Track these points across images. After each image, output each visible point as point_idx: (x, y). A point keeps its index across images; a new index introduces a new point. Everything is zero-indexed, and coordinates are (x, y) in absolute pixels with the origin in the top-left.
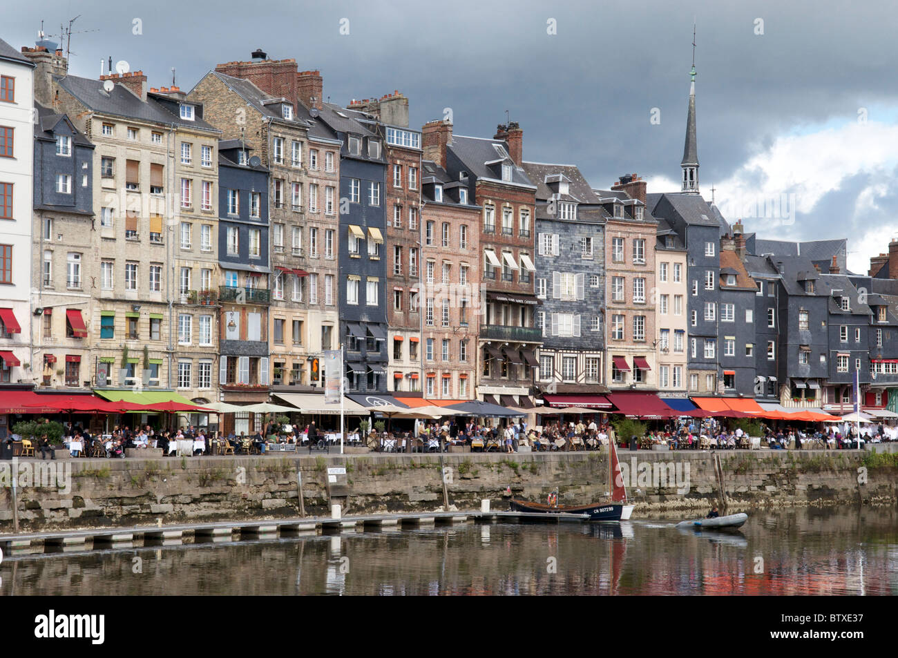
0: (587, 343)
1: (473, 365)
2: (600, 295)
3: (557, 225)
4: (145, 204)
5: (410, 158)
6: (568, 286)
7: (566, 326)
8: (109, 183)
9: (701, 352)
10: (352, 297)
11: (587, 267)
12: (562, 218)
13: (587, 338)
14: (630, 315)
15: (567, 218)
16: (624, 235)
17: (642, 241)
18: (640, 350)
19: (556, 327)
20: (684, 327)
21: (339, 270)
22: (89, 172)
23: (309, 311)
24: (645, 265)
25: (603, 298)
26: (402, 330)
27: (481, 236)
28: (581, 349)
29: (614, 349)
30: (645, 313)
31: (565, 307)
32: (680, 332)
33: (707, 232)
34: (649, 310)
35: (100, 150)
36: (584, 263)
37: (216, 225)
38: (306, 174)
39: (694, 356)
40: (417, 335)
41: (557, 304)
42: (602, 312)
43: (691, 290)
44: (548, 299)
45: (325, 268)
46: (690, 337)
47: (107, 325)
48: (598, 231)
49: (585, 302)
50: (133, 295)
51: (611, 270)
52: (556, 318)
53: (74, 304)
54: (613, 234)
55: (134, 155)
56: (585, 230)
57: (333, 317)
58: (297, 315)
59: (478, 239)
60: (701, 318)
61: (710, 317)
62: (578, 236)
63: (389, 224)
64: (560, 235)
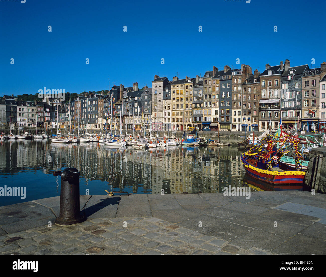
0: (296, 108)
2: (300, 96)
3: (288, 81)
4: (179, 96)
5: (238, 76)
6: (291, 95)
8: (174, 94)
11: (296, 90)
12: (289, 79)
14: (310, 100)
15: (291, 79)
16: (309, 80)
17: (316, 80)
21: (219, 101)
22: (170, 94)
23: (212, 109)
24: (316, 86)
26: (236, 109)
27: (261, 88)
28: (294, 110)
30: (316, 99)
31: (289, 100)
35: (172, 90)
37: (192, 97)
38: (212, 85)
41: (287, 100)
42: (301, 100)
44: (285, 99)
45: (216, 101)
48: (300, 80)
49: (296, 98)
52: (286, 103)
55: (178, 90)
56: (296, 81)
57: (218, 109)
64: (288, 84)
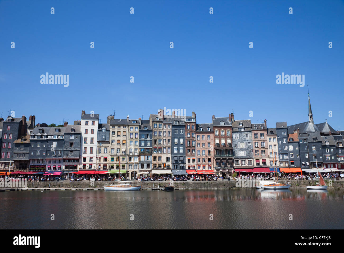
0: (248, 157)
1: (213, 163)
2: (251, 146)
4: (121, 138)
5: (192, 123)
6: (243, 145)
7: (242, 154)
8: (113, 136)
9: (283, 157)
10: (176, 151)
11: (247, 141)
12: (240, 131)
13: (248, 156)
14: (260, 151)
16: (257, 133)
17: (263, 134)
18: (264, 158)
19: (239, 154)
20: (277, 151)
21: (172, 146)
22: (109, 135)
23: (163, 155)
24: (264, 139)
25: (252, 147)
26: (190, 157)
27: (214, 137)
28: (246, 159)
29: (255, 158)
30: (265, 149)
31: (241, 150)
32: (276, 153)
33: (283, 130)
34: (266, 149)
35: (111, 131)
36: (246, 140)
37: (138, 141)
38: (162, 129)
39: (281, 158)
40: (195, 158)
41: (239, 149)
42: (252, 150)
43: (278, 143)
44: (237, 148)
45: (168, 146)
46: (279, 154)
47: (112, 159)
48: (250, 133)
49: (247, 148)
50: (118, 154)
51: (254, 141)
52: (239, 152)
53: (105, 156)
54: (254, 133)
55: (119, 131)
56: (246, 133)
57: (170, 156)
58: (160, 155)
59: (213, 137)
60: (282, 149)
61: (286, 148)
62: (244, 134)
63: (186, 136)
64: (240, 135)
